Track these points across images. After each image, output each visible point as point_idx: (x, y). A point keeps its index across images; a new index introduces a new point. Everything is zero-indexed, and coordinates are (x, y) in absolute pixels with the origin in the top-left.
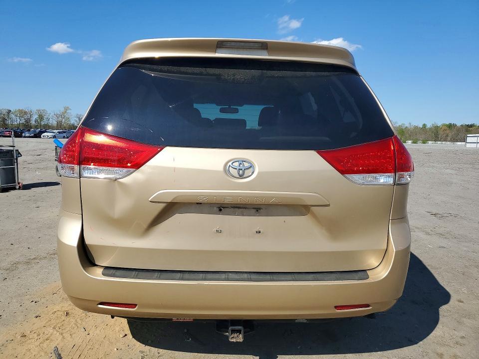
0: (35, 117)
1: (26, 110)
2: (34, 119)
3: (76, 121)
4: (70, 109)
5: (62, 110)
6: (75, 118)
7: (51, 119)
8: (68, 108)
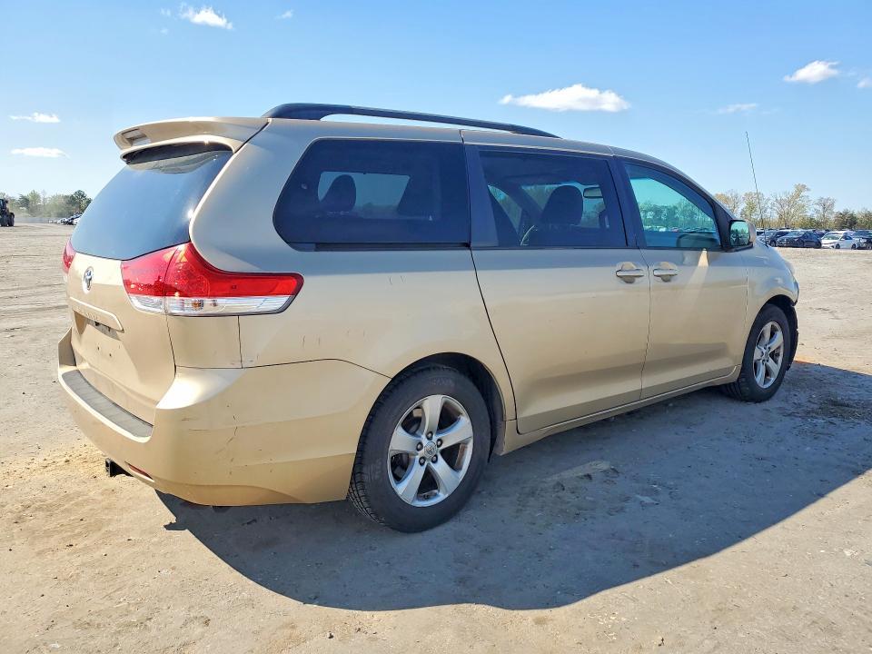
0: (742, 206)
1: (729, 195)
2: (740, 210)
3: (817, 211)
4: (808, 190)
5: (792, 190)
6: (817, 207)
7: (769, 210)
8: (804, 187)
